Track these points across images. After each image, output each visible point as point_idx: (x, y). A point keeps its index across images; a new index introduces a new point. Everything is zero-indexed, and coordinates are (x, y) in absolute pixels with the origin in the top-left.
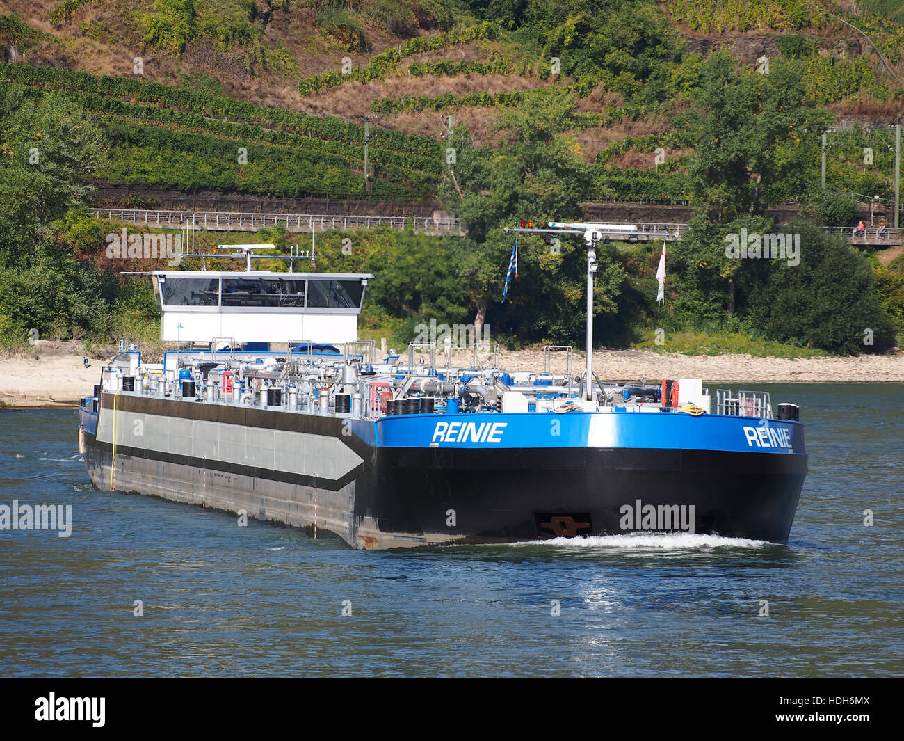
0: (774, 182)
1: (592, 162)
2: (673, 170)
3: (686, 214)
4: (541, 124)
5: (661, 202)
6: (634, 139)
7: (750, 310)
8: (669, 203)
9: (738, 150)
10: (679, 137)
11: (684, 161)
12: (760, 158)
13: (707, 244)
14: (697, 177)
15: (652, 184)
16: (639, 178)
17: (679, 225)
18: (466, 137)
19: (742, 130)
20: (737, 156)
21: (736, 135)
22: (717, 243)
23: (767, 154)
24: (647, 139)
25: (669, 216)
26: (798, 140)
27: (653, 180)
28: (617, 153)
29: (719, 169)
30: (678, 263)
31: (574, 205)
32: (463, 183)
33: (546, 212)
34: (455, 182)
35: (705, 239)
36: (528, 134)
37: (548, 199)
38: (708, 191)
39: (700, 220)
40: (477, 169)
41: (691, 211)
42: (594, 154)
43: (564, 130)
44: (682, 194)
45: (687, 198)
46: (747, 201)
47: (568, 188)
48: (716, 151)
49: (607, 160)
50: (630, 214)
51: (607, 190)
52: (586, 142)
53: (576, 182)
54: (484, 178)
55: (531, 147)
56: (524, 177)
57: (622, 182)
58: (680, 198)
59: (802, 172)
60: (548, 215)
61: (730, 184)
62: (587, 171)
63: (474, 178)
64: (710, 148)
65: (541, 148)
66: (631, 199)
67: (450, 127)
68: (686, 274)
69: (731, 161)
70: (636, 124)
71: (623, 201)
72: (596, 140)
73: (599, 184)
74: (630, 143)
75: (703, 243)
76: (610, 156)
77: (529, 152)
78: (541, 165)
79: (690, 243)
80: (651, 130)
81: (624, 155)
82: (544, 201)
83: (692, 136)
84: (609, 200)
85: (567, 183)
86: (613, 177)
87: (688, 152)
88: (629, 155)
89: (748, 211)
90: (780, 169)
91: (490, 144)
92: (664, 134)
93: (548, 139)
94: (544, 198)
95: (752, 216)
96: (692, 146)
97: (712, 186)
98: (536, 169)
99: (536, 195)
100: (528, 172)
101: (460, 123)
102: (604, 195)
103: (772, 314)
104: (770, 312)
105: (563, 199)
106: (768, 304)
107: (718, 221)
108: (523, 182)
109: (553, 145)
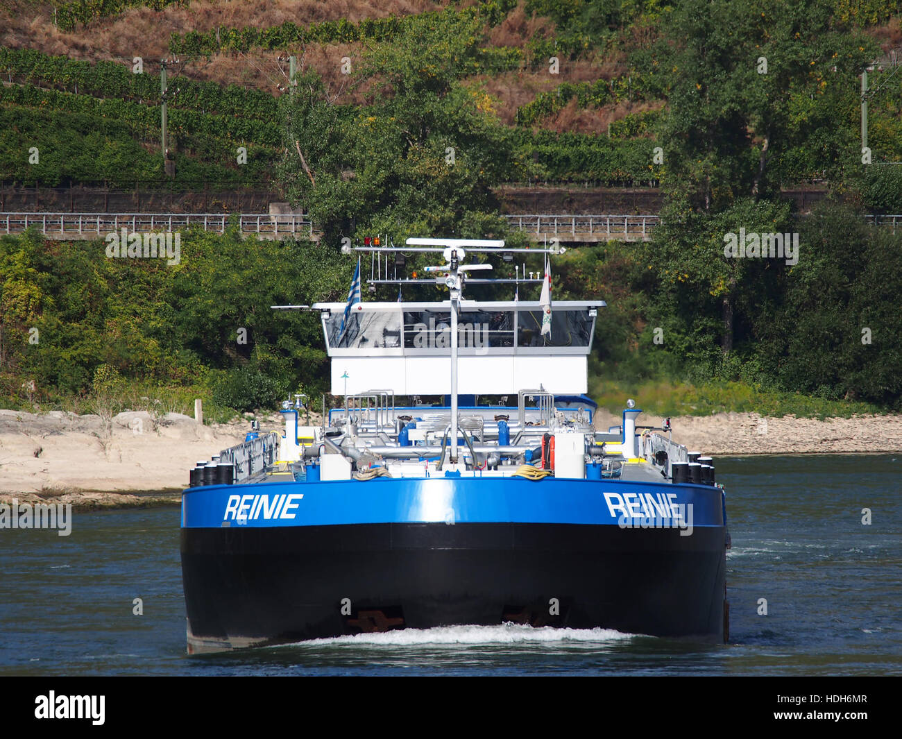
0: (790, 148)
1: (511, 122)
2: (635, 135)
3: (655, 200)
4: (431, 67)
5: (617, 182)
6: (573, 87)
7: (756, 346)
8: (629, 184)
9: (732, 101)
10: (642, 82)
11: (651, 119)
12: (767, 112)
13: (690, 246)
14: (672, 143)
15: (603, 155)
16: (583, 148)
17: (645, 217)
18: (316, 88)
19: (738, 71)
20: (731, 109)
21: (730, 78)
22: (704, 244)
23: (777, 107)
24: (593, 86)
25: (628, 204)
26: (824, 83)
27: (604, 150)
28: (547, 110)
29: (704, 130)
30: (645, 275)
31: (485, 190)
32: (314, 160)
33: (442, 202)
34: (302, 160)
35: (686, 239)
36: (412, 83)
37: (445, 183)
38: (688, 164)
39: (677, 210)
40: (335, 138)
41: (663, 195)
42: (514, 111)
43: (466, 76)
44: (650, 170)
45: (655, 176)
46: (748, 179)
47: (475, 164)
48: (699, 104)
49: (533, 121)
50: (571, 201)
51: (534, 167)
52: (499, 93)
53: (486, 155)
54: (346, 152)
55: (416, 103)
56: (406, 149)
57: (557, 154)
58: (646, 175)
59: (831, 133)
60: (446, 206)
61: (721, 154)
62: (503, 138)
63: (330, 153)
64: (690, 99)
65: (432, 104)
66: (570, 180)
67: (292, 74)
68: (658, 293)
69: (722, 119)
70: (576, 64)
71: (560, 182)
72: (515, 90)
73: (521, 157)
74: (567, 94)
75: (683, 243)
76: (537, 115)
77: (414, 110)
78: (433, 129)
79: (663, 244)
80: (598, 74)
81: (558, 112)
82: (438, 185)
83: (663, 81)
84: (538, 181)
85: (474, 158)
86: (543, 146)
87: (658, 106)
88: (567, 112)
89: (750, 194)
90: (797, 129)
91: (354, 99)
92: (620, 79)
93: (443, 90)
94: (439, 180)
95: (757, 202)
96: (663, 97)
97: (694, 157)
98: (425, 136)
99: (426, 176)
100: (413, 140)
101: (306, 68)
102: (530, 174)
103: (791, 350)
104: (787, 347)
105: (467, 181)
106: (783, 335)
107: (705, 211)
108: (405, 156)
109: (451, 98)
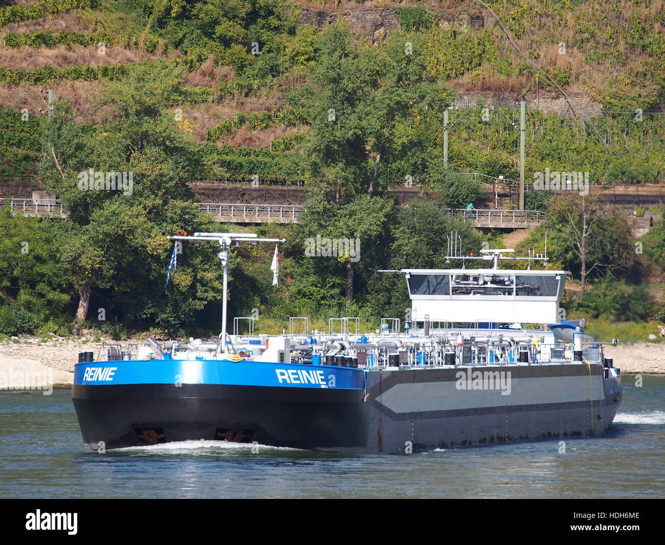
0: (394, 161)
1: (202, 139)
2: (288, 149)
3: (302, 195)
4: (148, 99)
5: (275, 182)
6: (247, 116)
7: (369, 297)
8: (284, 183)
9: (356, 128)
10: (294, 113)
11: (299, 139)
12: (379, 136)
13: (325, 227)
14: (314, 156)
15: (266, 163)
16: (252, 157)
17: (295, 206)
18: (67, 112)
19: (360, 107)
20: (355, 133)
21: (354, 112)
22: (334, 225)
23: (386, 132)
24: (260, 115)
25: (283, 197)
26: (419, 117)
27: (267, 160)
28: (228, 131)
29: (336, 147)
30: (294, 247)
31: (184, 185)
32: (65, 162)
33: (154, 193)
34: (56, 161)
35: (322, 222)
36: (134, 110)
37: (156, 180)
38: (325, 170)
39: (316, 202)
40: (80, 147)
41: (307, 191)
42: (205, 131)
43: (172, 106)
44: (298, 174)
45: (302, 178)
46: (366, 182)
47: (177, 167)
48: (333, 129)
49: (218, 138)
50: (243, 195)
51: (218, 170)
52: (195, 118)
53: (185, 161)
54: (87, 156)
55: (137, 124)
56: (129, 156)
57: (233, 162)
58: (296, 178)
59: (422, 151)
60: (156, 195)
61: (348, 164)
62: (197, 149)
63: (76, 157)
64: (327, 126)
65: (148, 125)
66: (243, 179)
67: (50, 102)
68: (302, 259)
69: (348, 140)
70: (248, 99)
71: (236, 181)
72: (206, 116)
73: (209, 163)
74: (242, 120)
75: (321, 225)
76: (221, 134)
77: (135, 129)
78: (148, 142)
79: (306, 225)
80: (264, 107)
81: (235, 133)
82: (151, 182)
83: (308, 112)
84: (221, 180)
85: (176, 163)
86: (224, 156)
87: (303, 130)
88: (242, 133)
89: (366, 192)
90: (400, 148)
91: (94, 120)
92: (278, 110)
93: (156, 115)
94: (152, 178)
95: (372, 197)
96: (307, 123)
97: (329, 166)
98: (142, 147)
99: (143, 175)
100: (134, 150)
101: (60, 98)
102: (215, 175)
103: (393, 300)
104: (390, 298)
105: (171, 179)
106: (388, 290)
107: (336, 203)
108: (128, 161)
109: (161, 121)
